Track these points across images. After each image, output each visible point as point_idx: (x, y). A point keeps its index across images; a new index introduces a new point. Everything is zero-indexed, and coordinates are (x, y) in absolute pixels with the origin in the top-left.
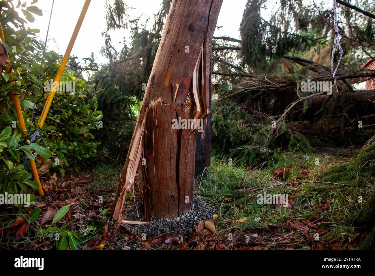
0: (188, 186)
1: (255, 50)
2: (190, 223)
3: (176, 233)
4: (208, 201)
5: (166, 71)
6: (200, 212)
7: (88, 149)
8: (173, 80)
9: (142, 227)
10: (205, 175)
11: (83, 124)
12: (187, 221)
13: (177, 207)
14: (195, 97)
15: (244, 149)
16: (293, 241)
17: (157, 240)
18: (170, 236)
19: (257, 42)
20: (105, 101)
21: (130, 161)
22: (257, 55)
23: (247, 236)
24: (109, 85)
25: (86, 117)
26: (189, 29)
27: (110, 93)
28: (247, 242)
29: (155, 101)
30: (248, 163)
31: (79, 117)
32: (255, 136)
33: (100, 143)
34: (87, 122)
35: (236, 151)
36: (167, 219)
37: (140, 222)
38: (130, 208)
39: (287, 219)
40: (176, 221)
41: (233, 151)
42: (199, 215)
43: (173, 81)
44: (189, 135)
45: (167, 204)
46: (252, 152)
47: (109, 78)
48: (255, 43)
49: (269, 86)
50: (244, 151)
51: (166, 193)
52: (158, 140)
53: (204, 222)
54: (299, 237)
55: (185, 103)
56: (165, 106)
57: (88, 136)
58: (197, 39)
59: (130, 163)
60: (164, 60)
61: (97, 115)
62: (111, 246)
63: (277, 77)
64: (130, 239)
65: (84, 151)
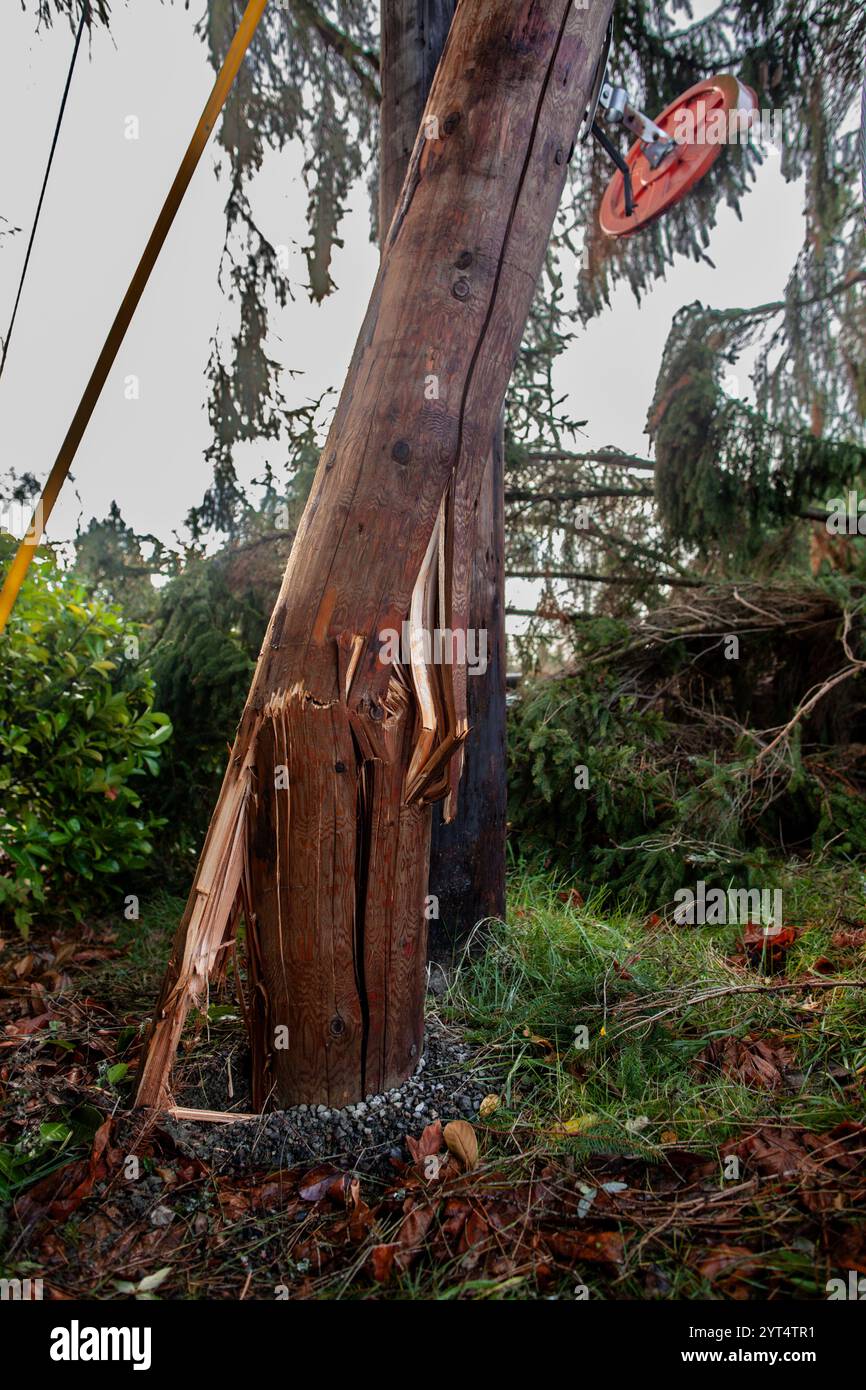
0: (399, 989)
1: (695, 500)
2: (397, 1127)
3: (343, 1161)
4: (475, 1044)
5: (319, 594)
6: (440, 1086)
7: (118, 844)
8: (340, 623)
9: (232, 1134)
10: (478, 951)
11: (99, 757)
12: (386, 1117)
13: (355, 1065)
14: (419, 678)
15: (642, 850)
16: (752, 1218)
17: (275, 1185)
18: (322, 1174)
19: (702, 470)
20: (184, 678)
21: (199, 897)
22: (707, 514)
23: (585, 1189)
24: (202, 624)
25: (115, 735)
26: (395, 457)
27: (203, 652)
28: (582, 1214)
29: (281, 694)
30: (654, 900)
31: (90, 735)
32: (682, 805)
33: (165, 821)
34: (117, 751)
35: (617, 855)
36: (321, 1108)
37: (230, 1115)
38: (207, 1060)
39: (744, 1128)
40: (350, 1116)
41: (606, 855)
42: (433, 1096)
43: (340, 627)
44: (400, 810)
45: (322, 1051)
46: (671, 862)
47: (204, 603)
48: (698, 472)
49: (745, 621)
50: (644, 858)
51: (318, 1011)
52: (292, 827)
53: (444, 1124)
54: (777, 1204)
55: (384, 700)
56: (316, 713)
57: (121, 797)
58: (421, 487)
59: (200, 906)
60: (316, 557)
61: (152, 728)
62: (110, 1204)
63: (776, 590)
64: (180, 1179)
65: (103, 850)
